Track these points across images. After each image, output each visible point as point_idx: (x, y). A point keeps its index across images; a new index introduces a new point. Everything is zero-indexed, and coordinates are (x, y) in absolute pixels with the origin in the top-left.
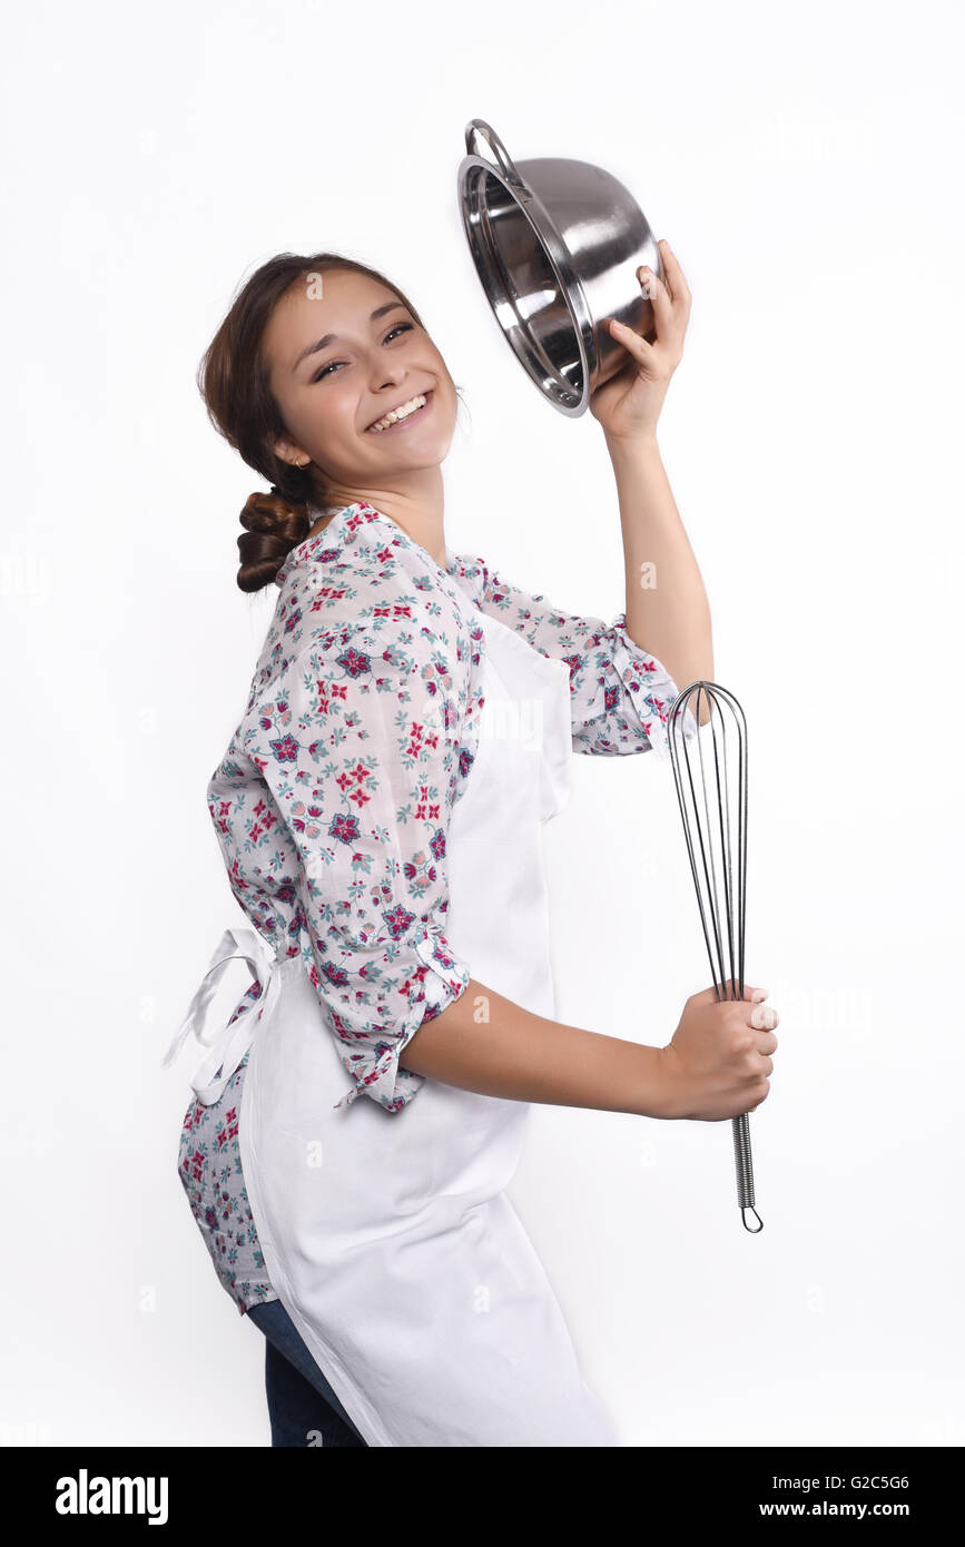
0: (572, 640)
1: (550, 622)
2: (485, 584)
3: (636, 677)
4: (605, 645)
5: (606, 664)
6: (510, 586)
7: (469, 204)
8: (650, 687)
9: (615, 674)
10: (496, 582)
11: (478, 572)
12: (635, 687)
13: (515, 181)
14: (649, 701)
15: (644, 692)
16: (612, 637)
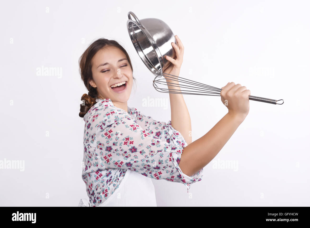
0: (158, 128)
1: (153, 124)
2: (137, 115)
3: (174, 136)
4: (166, 129)
5: (167, 133)
6: (143, 115)
7: (130, 30)
8: (177, 138)
9: (169, 135)
10: (139, 115)
11: (135, 113)
12: (174, 138)
13: (141, 26)
14: (177, 142)
15: (176, 140)
16: (168, 127)
